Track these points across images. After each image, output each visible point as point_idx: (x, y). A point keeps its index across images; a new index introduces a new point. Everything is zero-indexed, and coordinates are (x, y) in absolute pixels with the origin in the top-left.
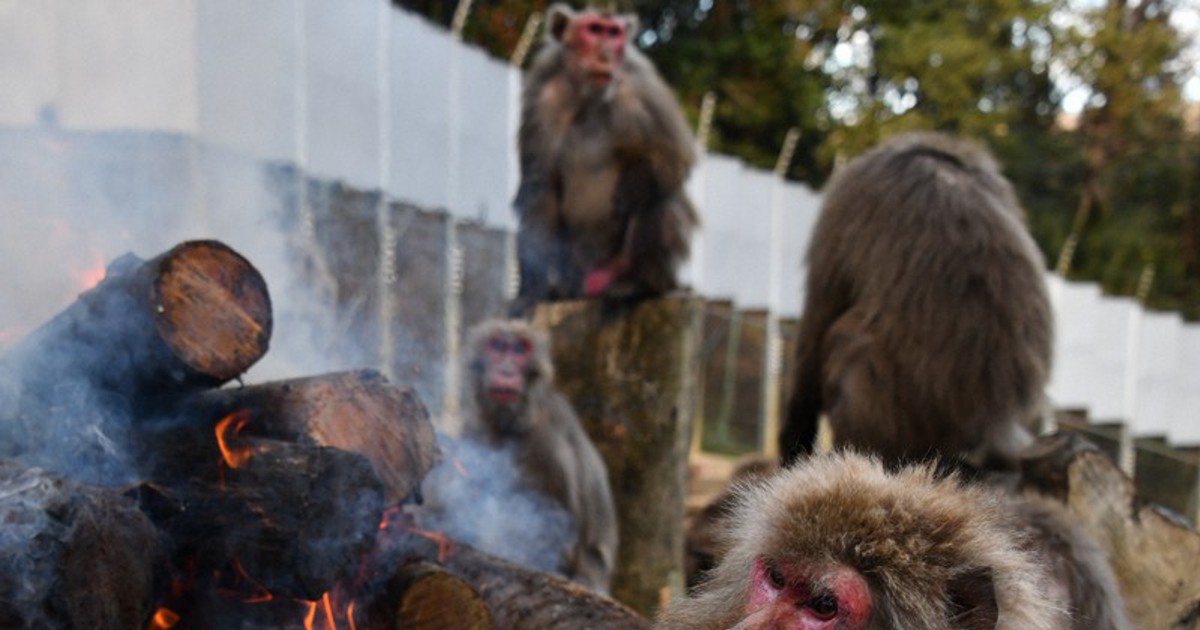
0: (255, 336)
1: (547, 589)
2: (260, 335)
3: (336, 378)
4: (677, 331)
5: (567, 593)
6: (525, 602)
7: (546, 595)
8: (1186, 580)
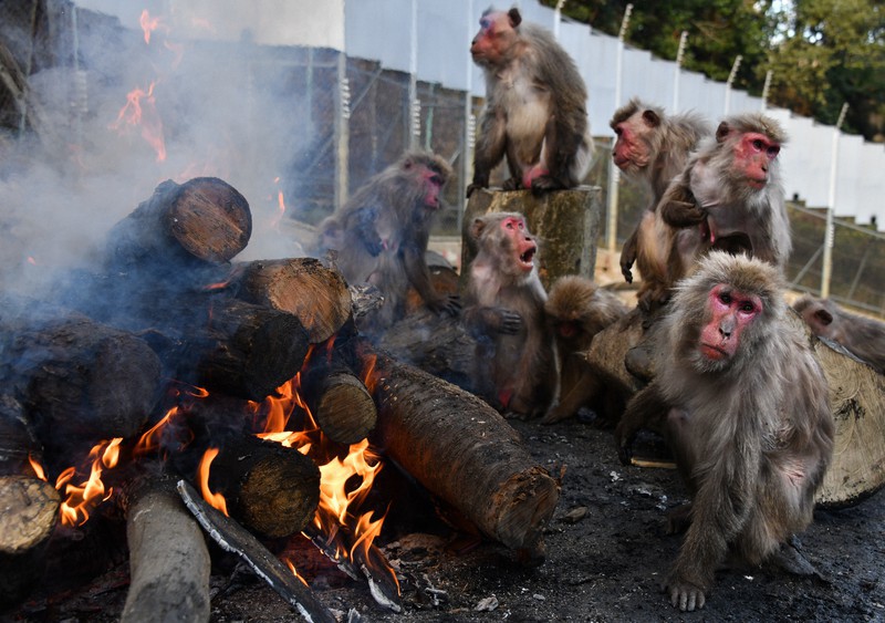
0: (238, 236)
1: (433, 389)
2: (242, 236)
3: (288, 263)
4: (581, 211)
5: (445, 391)
6: (420, 396)
7: (432, 392)
8: (843, 386)
